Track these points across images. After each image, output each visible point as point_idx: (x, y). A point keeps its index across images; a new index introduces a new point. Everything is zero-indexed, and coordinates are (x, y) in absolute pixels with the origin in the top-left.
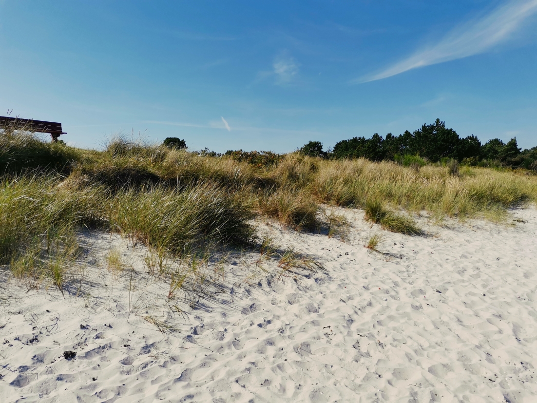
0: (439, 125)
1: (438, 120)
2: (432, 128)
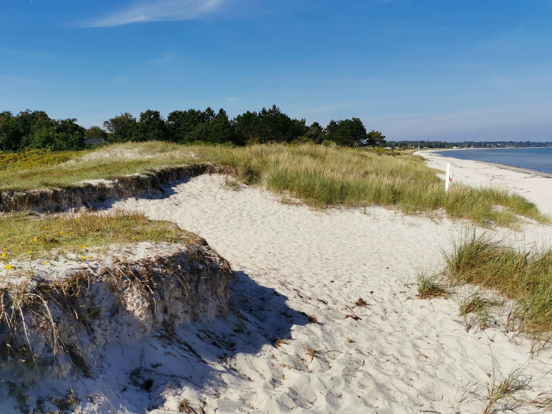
0: (275, 110)
2: (270, 111)
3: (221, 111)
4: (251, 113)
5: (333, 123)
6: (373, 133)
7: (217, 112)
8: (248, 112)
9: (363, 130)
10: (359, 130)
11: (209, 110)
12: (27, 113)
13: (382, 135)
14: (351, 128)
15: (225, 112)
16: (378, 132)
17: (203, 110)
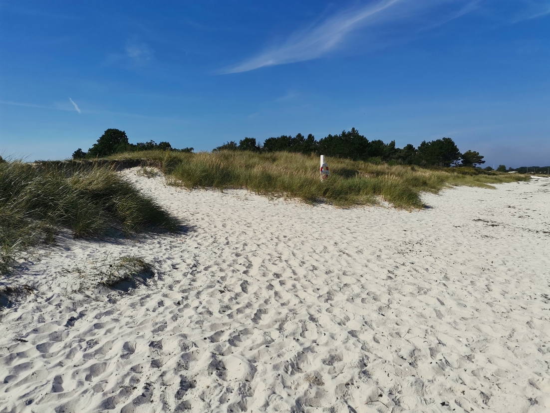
0: (354, 133)
1: (353, 129)
2: (349, 134)
3: (310, 136)
4: (333, 136)
5: (424, 144)
6: (469, 153)
7: (306, 137)
8: (330, 135)
9: (455, 149)
10: (450, 150)
11: (299, 135)
12: (150, 143)
13: (480, 155)
14: (441, 148)
15: (313, 137)
16: (475, 152)
17: (294, 136)
